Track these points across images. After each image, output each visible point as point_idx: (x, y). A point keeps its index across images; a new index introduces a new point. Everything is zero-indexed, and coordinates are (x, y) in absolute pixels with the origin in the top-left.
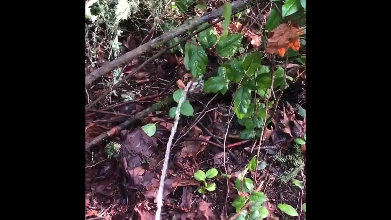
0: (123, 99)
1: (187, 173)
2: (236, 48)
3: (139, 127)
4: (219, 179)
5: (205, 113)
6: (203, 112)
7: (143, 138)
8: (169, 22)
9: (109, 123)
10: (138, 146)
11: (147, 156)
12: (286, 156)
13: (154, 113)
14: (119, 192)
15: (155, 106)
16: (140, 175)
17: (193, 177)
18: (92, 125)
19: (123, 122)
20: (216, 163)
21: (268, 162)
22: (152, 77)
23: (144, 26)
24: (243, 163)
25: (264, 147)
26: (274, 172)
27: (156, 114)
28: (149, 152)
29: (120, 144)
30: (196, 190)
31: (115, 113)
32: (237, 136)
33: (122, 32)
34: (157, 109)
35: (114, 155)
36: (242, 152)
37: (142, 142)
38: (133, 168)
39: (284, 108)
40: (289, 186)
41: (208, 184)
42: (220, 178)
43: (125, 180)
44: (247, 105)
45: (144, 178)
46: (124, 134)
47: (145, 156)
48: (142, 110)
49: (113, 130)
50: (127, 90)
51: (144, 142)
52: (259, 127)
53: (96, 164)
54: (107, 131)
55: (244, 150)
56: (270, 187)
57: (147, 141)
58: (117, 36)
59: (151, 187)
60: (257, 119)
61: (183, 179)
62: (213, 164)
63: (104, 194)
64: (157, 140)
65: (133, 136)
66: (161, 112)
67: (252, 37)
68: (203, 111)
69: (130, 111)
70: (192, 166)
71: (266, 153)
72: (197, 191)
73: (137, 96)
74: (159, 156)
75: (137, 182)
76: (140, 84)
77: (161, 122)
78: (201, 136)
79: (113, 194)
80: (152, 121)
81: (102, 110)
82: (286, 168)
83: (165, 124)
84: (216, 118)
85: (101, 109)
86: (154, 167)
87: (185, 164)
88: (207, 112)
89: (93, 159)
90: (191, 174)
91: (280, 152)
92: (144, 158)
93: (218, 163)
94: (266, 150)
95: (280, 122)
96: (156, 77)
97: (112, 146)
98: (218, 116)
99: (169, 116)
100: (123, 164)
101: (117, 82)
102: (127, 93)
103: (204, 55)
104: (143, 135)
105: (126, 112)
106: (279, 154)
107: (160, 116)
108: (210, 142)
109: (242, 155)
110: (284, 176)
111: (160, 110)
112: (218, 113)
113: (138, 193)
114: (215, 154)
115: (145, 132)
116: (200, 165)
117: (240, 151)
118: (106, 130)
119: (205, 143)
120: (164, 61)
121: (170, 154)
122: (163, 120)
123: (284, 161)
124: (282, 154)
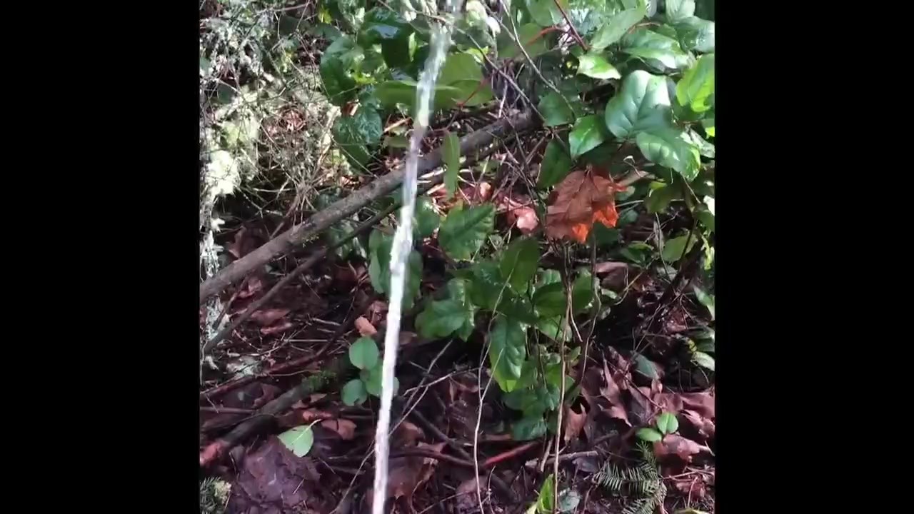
0: (233, 374)
2: (482, 236)
3: (272, 436)
5: (427, 388)
6: (421, 385)
7: (284, 461)
8: (330, 192)
10: (272, 483)
11: (296, 505)
12: (622, 472)
13: (307, 401)
15: (308, 384)
19: (234, 427)
20: (461, 506)
21: (582, 491)
22: (299, 318)
23: (274, 206)
24: (525, 499)
25: (570, 456)
27: (312, 401)
28: (302, 495)
29: (230, 483)
31: (214, 408)
32: (507, 437)
33: (223, 222)
34: (312, 388)
36: (520, 472)
37: (281, 471)
39: (605, 361)
44: (519, 357)
46: (237, 457)
47: (291, 505)
48: (276, 396)
49: (212, 450)
50: (238, 353)
51: (288, 473)
52: (553, 409)
55: (525, 466)
57: (293, 468)
58: (211, 232)
60: (547, 391)
62: (455, 510)
64: (317, 463)
65: (259, 459)
66: (322, 396)
67: (517, 212)
68: (422, 383)
69: (248, 401)
71: (576, 471)
73: (265, 364)
74: (325, 502)
76: (271, 337)
77: (324, 419)
78: (420, 444)
80: (304, 419)
82: (625, 500)
83: (335, 423)
84: (452, 398)
88: (430, 384)
91: (607, 465)
92: (288, 512)
93: (468, 504)
94: (574, 462)
95: (600, 394)
96: (307, 318)
97: (210, 489)
98: (458, 393)
99: (343, 405)
101: (216, 334)
102: (241, 360)
104: (282, 456)
105: (239, 404)
106: (606, 470)
107: (320, 406)
108: (445, 456)
109: (521, 481)
111: (320, 391)
112: (458, 387)
114: (457, 483)
115: (289, 446)
117: (516, 473)
119: (433, 460)
120: (323, 279)
121: (351, 495)
122: (329, 415)
123: (618, 486)
124: (612, 468)
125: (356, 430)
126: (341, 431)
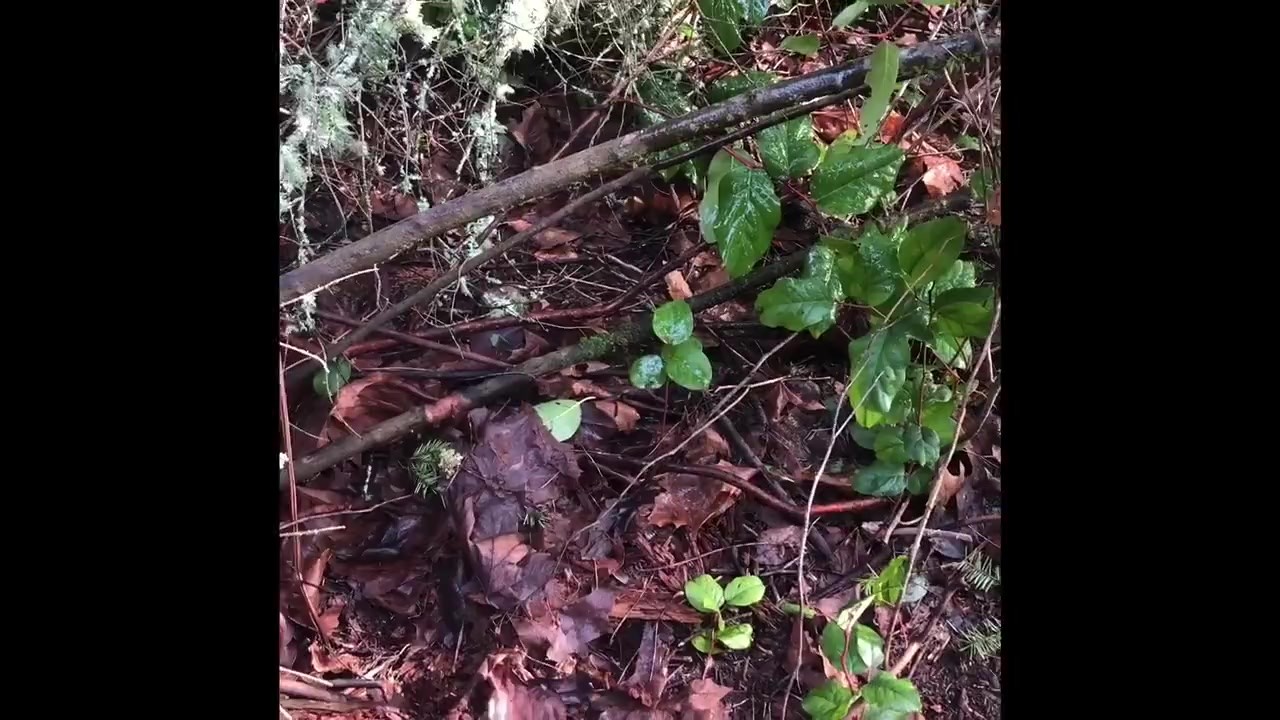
0: (488, 309)
1: (663, 576)
2: (876, 192)
3: (528, 405)
4: (766, 612)
5: (747, 390)
6: (743, 383)
7: (538, 442)
8: (667, 77)
9: (432, 380)
10: (517, 466)
11: (542, 503)
12: (997, 568)
13: (581, 368)
14: (436, 608)
15: (589, 346)
16: (510, 563)
17: (682, 593)
18: (379, 377)
19: (481, 381)
20: (761, 559)
21: (935, 580)
22: (588, 249)
23: (587, 79)
24: (851, 572)
25: (934, 532)
26: (949, 618)
27: (589, 370)
28: (551, 490)
29: (462, 453)
30: (687, 639)
31: (458, 350)
32: (843, 482)
33: (512, 91)
34: (592, 353)
35: (436, 484)
36: (851, 535)
37: (531, 453)
38: (493, 538)
40: (994, 671)
41: (726, 625)
42: (770, 610)
43: (460, 571)
44: (895, 385)
45: (523, 575)
46: (478, 422)
47: (535, 502)
48: (543, 352)
49: (447, 404)
50: (500, 280)
51: (539, 459)
52: (923, 464)
53: (377, 506)
54: (426, 406)
55: (860, 528)
56: (931, 663)
57: (548, 454)
58: (494, 103)
59: (542, 608)
60: (920, 437)
61: (648, 597)
62: (752, 562)
63: (385, 604)
64: (581, 455)
65: (505, 430)
66: (604, 367)
67: (928, 160)
69: (504, 349)
70: (684, 559)
71: (932, 551)
72: (690, 642)
73: (533, 306)
74: (580, 509)
75: (498, 585)
76: (546, 266)
77: (600, 399)
78: (722, 463)
79: (417, 611)
80: (573, 391)
81: (418, 334)
82: (992, 607)
83: (613, 405)
84: (779, 411)
85: (414, 331)
86: (558, 541)
87: (660, 549)
88: (752, 386)
89: (366, 488)
90: (674, 582)
91: (977, 554)
92: (529, 509)
93: (770, 559)
94: (931, 540)
95: (992, 454)
96: (599, 251)
97: (433, 456)
98: (789, 405)
99: (631, 385)
100: (460, 520)
101: (479, 252)
102: (502, 290)
103: (769, 202)
104: (536, 434)
105: (491, 351)
106: (975, 560)
107: (597, 379)
108: (753, 488)
109: (851, 548)
110: (980, 636)
111: (602, 359)
112: (790, 397)
113: (497, 621)
114: (762, 528)
115: (546, 423)
116: (708, 556)
117: (846, 532)
118: (421, 402)
119: (735, 488)
120: (632, 202)
121: (618, 507)
122: (606, 394)
123: (986, 586)
124: (983, 561)
125: (638, 422)
126: (618, 419)
